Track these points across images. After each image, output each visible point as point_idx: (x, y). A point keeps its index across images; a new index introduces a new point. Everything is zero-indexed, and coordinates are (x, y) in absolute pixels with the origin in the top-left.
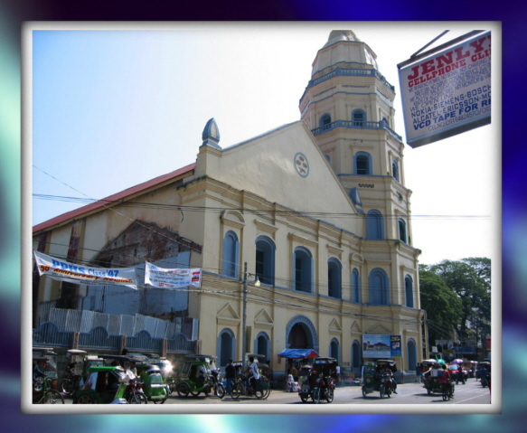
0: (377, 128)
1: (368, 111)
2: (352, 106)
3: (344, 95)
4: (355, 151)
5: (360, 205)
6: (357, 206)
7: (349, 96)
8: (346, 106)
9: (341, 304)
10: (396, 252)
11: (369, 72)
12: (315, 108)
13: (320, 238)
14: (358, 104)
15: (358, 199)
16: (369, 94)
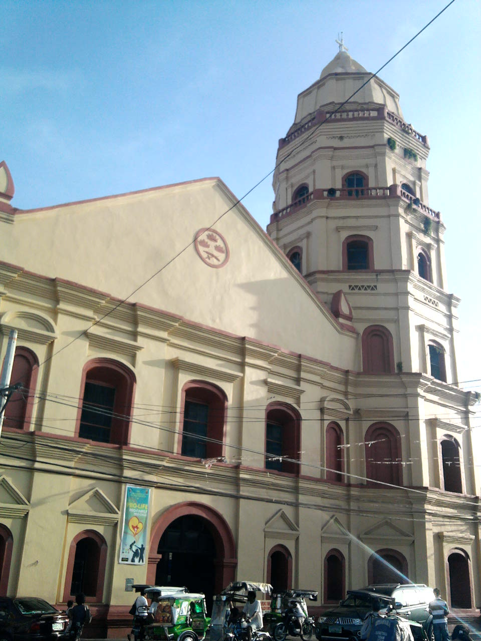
0: (384, 197)
1: (370, 173)
2: (343, 167)
3: (330, 153)
4: (344, 235)
5: (349, 318)
6: (341, 320)
7: (338, 153)
8: (334, 168)
9: (297, 482)
10: (418, 395)
11: (374, 114)
12: (287, 178)
13: (247, 369)
14: (354, 163)
15: (344, 308)
16: (372, 147)
